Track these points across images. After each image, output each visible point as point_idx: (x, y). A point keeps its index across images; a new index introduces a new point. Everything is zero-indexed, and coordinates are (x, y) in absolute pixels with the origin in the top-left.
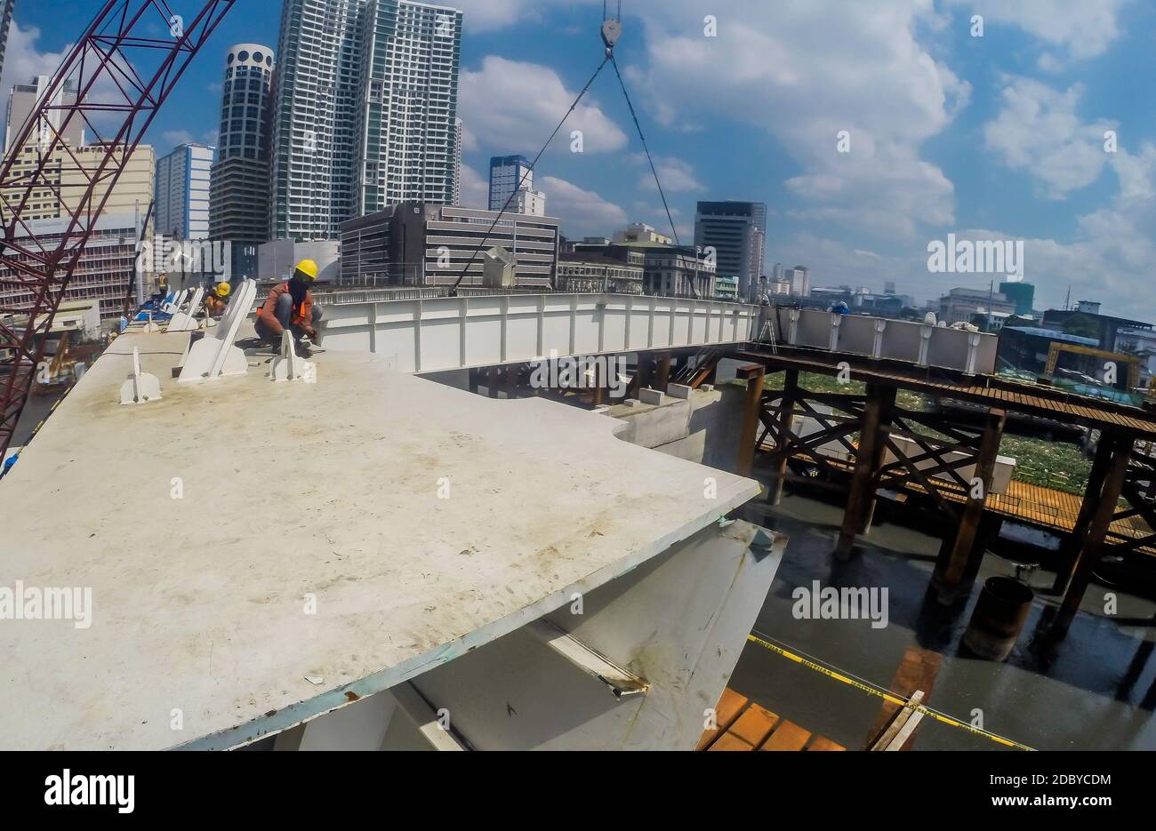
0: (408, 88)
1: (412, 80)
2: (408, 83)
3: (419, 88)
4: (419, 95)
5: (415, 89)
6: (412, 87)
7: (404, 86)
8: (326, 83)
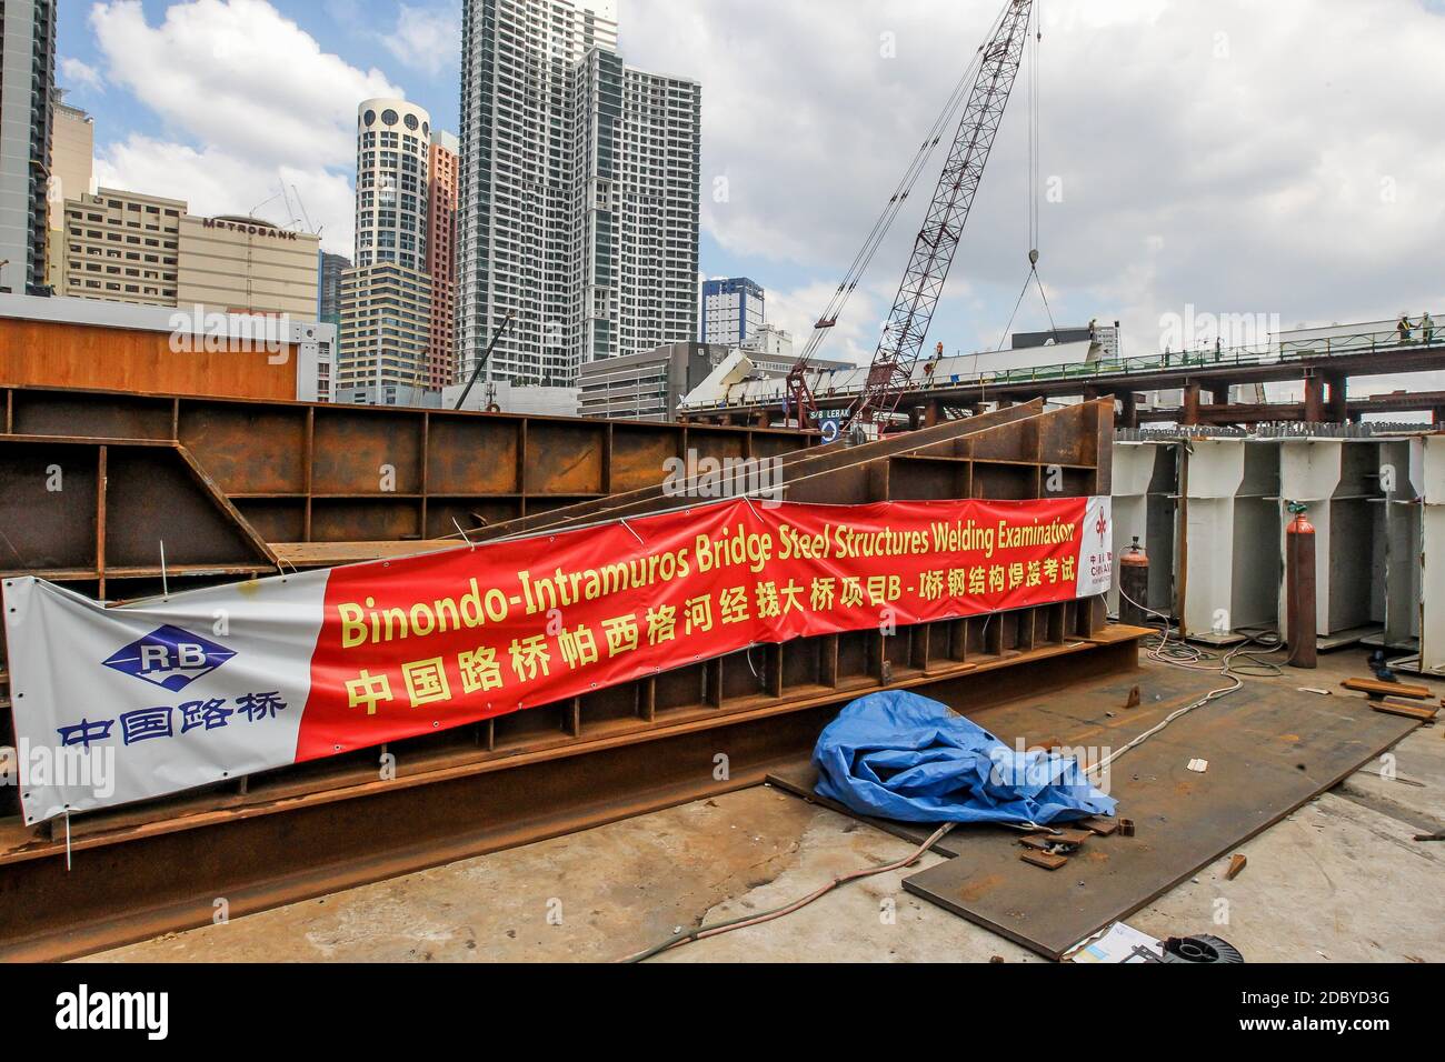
0: (638, 191)
1: (643, 180)
2: (638, 185)
3: (652, 191)
4: (653, 201)
5: (648, 193)
6: (643, 190)
7: (634, 188)
8: (531, 177)
